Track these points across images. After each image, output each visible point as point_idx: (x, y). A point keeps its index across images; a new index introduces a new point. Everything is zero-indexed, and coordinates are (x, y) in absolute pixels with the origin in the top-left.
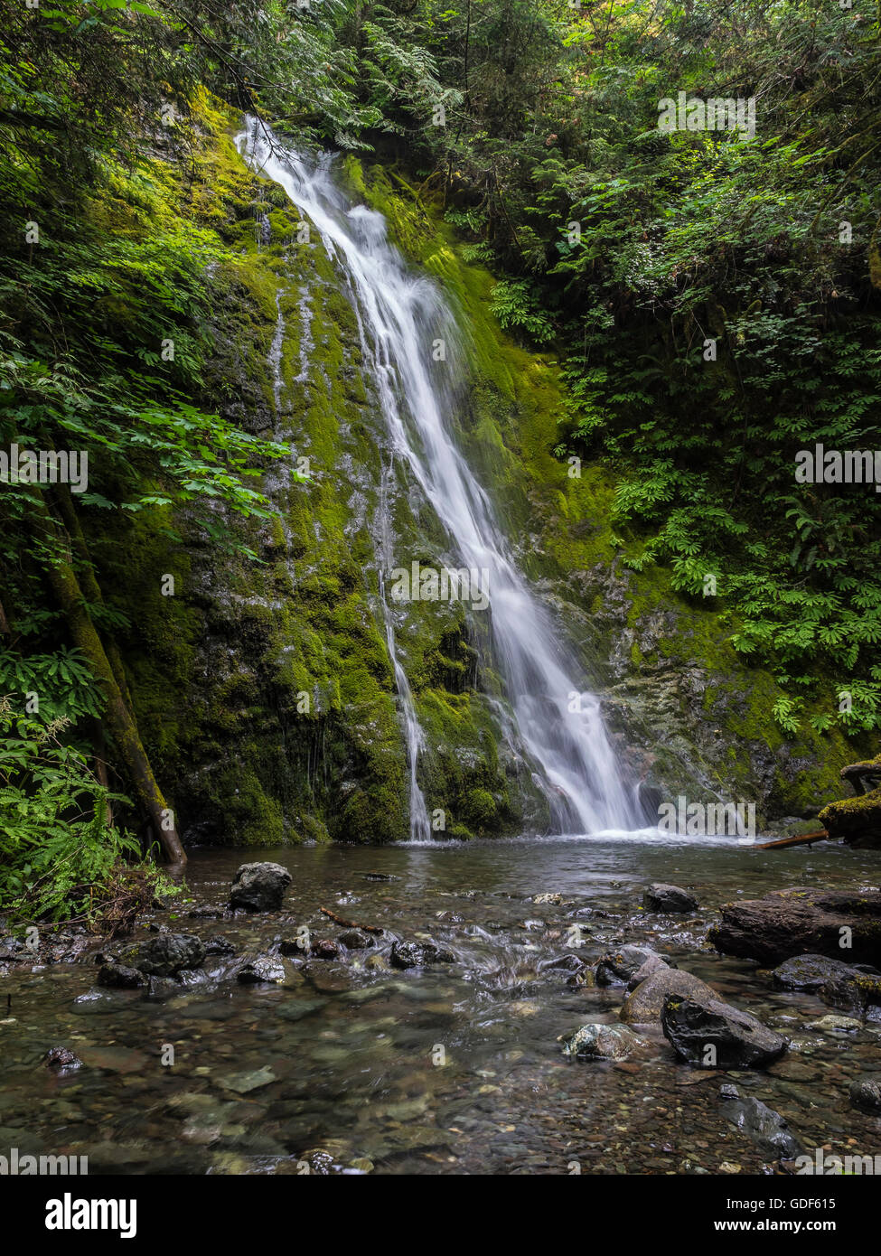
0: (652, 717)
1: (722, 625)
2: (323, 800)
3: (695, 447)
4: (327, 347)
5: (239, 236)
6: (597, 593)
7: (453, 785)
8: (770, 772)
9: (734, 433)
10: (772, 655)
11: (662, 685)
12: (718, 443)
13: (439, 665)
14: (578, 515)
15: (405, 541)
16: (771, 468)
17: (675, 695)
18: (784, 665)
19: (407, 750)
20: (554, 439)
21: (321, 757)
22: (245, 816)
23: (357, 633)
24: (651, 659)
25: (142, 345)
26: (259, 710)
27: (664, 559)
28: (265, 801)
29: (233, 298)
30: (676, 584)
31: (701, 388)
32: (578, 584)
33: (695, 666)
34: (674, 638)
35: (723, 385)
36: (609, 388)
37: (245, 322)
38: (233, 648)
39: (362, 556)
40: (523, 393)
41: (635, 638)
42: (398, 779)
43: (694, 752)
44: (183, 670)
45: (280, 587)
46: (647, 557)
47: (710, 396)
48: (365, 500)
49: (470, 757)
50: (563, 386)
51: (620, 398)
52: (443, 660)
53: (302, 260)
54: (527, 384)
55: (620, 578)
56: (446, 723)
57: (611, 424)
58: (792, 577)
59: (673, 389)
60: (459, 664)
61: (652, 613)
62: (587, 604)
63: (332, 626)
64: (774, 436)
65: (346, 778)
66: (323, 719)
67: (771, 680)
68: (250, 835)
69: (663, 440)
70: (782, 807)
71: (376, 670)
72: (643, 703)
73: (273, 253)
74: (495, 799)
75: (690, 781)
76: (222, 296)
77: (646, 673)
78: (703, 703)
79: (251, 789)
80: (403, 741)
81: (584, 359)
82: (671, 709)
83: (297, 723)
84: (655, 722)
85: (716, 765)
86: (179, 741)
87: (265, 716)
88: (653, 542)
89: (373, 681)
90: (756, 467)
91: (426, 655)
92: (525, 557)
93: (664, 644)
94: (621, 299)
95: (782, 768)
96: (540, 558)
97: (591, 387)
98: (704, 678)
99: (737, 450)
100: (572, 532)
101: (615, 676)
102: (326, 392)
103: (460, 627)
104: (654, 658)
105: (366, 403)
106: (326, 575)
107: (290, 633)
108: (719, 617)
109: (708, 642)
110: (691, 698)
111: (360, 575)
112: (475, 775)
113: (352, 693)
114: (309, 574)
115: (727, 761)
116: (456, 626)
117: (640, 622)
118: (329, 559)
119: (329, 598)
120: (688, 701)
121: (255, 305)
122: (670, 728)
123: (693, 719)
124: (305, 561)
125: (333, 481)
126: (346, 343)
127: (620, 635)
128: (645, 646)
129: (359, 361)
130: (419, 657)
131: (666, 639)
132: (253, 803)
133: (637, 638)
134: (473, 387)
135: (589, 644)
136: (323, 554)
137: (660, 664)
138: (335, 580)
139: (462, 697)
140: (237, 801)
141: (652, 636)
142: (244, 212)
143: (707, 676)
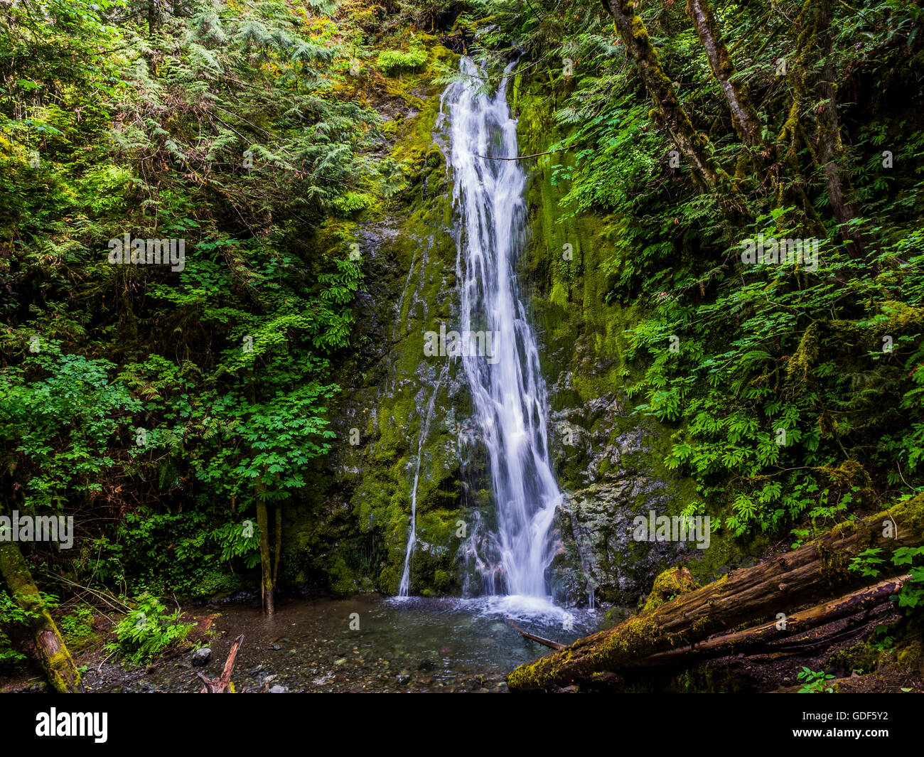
0: (590, 516)
4: (431, 283)
6: (598, 417)
7: (425, 568)
11: (612, 490)
13: (440, 498)
15: (438, 419)
17: (616, 499)
20: (605, 289)
21: (372, 550)
22: (336, 578)
26: (347, 526)
28: (347, 570)
29: (386, 265)
32: (587, 411)
33: (642, 475)
34: (636, 453)
37: (389, 281)
38: (340, 496)
39: (414, 432)
41: (609, 453)
42: (399, 564)
45: (366, 459)
46: (639, 386)
48: (426, 393)
49: (440, 550)
52: (442, 493)
55: (619, 403)
60: (453, 495)
61: (631, 431)
62: (589, 426)
63: (387, 478)
66: (371, 532)
68: (339, 587)
71: (404, 503)
72: (591, 505)
73: (427, 207)
74: (448, 576)
75: (577, 569)
76: (379, 267)
77: (609, 480)
79: (339, 566)
80: (406, 542)
83: (360, 534)
84: (590, 520)
86: (309, 545)
87: (350, 529)
89: (400, 510)
91: (430, 492)
92: (556, 394)
93: (627, 458)
96: (563, 393)
98: (643, 486)
100: (596, 368)
101: (586, 482)
102: (423, 318)
103: (453, 473)
104: (616, 468)
105: (448, 317)
106: (388, 450)
107: (365, 486)
108: (673, 436)
109: (659, 456)
110: (627, 502)
111: (408, 446)
112: (438, 563)
113: (390, 516)
114: (379, 451)
115: (625, 552)
116: (449, 474)
117: (619, 439)
118: (392, 440)
119: (388, 463)
120: (623, 504)
121: (398, 264)
122: (596, 525)
123: (619, 518)
124: (380, 443)
125: (410, 384)
126: (446, 274)
127: (603, 449)
128: (614, 459)
129: (452, 284)
130: (426, 494)
131: (627, 455)
132: (340, 572)
133: (611, 453)
134: (550, 262)
135: (574, 460)
136: (389, 437)
137: (618, 473)
138: (392, 452)
139: (453, 513)
140: (333, 571)
141: (620, 452)
142: (416, 181)
143: (646, 484)
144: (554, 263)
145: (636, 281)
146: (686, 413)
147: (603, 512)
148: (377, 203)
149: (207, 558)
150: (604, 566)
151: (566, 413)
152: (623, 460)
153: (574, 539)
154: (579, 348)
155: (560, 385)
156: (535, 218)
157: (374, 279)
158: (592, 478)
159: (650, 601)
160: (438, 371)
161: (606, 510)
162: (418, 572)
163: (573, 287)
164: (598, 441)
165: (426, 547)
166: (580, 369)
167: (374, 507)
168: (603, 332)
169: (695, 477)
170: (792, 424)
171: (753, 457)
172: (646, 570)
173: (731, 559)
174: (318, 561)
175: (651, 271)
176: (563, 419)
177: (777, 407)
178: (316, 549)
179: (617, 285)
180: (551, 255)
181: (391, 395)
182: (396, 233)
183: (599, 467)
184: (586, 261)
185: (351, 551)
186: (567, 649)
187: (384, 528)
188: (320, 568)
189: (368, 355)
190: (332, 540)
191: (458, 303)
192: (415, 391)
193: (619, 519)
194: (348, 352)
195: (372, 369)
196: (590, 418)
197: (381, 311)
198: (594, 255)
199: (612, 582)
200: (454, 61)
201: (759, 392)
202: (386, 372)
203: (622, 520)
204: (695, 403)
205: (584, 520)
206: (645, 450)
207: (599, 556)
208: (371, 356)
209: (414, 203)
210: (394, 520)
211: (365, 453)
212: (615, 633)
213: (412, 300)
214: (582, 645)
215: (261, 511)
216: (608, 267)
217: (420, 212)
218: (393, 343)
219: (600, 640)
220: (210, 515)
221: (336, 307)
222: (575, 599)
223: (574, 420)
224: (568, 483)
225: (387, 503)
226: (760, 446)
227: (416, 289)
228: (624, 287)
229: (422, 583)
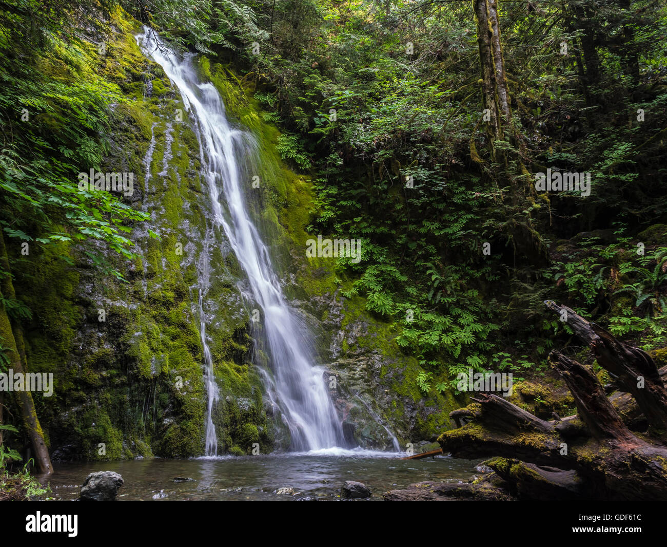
0: (352, 382)
1: (392, 331)
2: (151, 430)
3: (382, 233)
4: (180, 158)
5: (133, 90)
6: (325, 309)
7: (234, 421)
8: (414, 415)
9: (403, 227)
10: (418, 348)
11: (358, 364)
12: (394, 232)
13: (232, 348)
14: (317, 265)
15: (217, 273)
16: (420, 247)
17: (365, 370)
18: (424, 354)
19: (207, 399)
20: (307, 222)
21: (153, 402)
23: (183, 326)
24: (353, 348)
25: (63, 144)
27: (363, 292)
29: (125, 124)
30: (368, 307)
31: (386, 202)
32: (315, 303)
33: (377, 353)
34: (366, 337)
35: (398, 202)
36: (338, 197)
37: (131, 139)
38: (101, 332)
39: (190, 280)
40: (291, 195)
41: (345, 336)
42: (200, 417)
43: (374, 403)
44: (66, 345)
45: (137, 296)
46: (354, 291)
47: (390, 207)
48: (196, 248)
49: (245, 403)
50: (313, 194)
51: (344, 203)
52: (234, 344)
53: (169, 108)
54: (294, 190)
55: (339, 302)
56: (233, 382)
57: (338, 216)
58: (428, 306)
59: (372, 202)
60: (243, 347)
61: (355, 322)
62: (319, 315)
63: (167, 321)
64: (422, 230)
65: (167, 416)
66: (156, 379)
67: (417, 362)
69: (365, 228)
70: (419, 435)
71: (193, 349)
72: (347, 374)
73: (153, 102)
74: (259, 429)
75: (371, 419)
76: (119, 122)
77: (350, 356)
78: (380, 374)
79: (104, 423)
80: (205, 393)
81: (326, 180)
82: (362, 378)
83: (138, 381)
84: (353, 385)
85: (385, 411)
87: (118, 375)
88: (357, 282)
89: (190, 356)
90: (413, 246)
91: (224, 341)
92: (286, 287)
93: (361, 340)
94: (348, 152)
95: (420, 413)
96: (294, 287)
97: (329, 196)
98: (381, 360)
99: (403, 236)
100: (314, 274)
101: (334, 357)
105: (200, 192)
106: (167, 290)
107: (141, 324)
108: (391, 327)
109: (383, 340)
110: (374, 371)
111: (187, 291)
112: (247, 415)
116: (243, 325)
118: (169, 281)
119: (168, 304)
121: (139, 130)
122: (361, 388)
123: (374, 383)
124: (154, 281)
126: (192, 157)
128: (350, 341)
129: (199, 168)
131: (361, 338)
137: (358, 351)
138: (172, 294)
139: (243, 367)
141: (354, 335)
142: (137, 78)
145: (331, 222)
146: (399, 311)
147: (360, 379)
151: (298, 302)
155: (288, 281)
158: (337, 354)
163: (281, 214)
164: (330, 327)
165: (229, 398)
166: (302, 272)
169: (416, 355)
176: (297, 306)
179: (318, 221)
180: (265, 184)
183: (341, 346)
185: (121, 403)
187: (171, 376)
188: (71, 426)
191: (206, 184)
192: (184, 243)
196: (318, 310)
200: (137, 24)
206: (372, 335)
223: (306, 309)
229: (229, 438)
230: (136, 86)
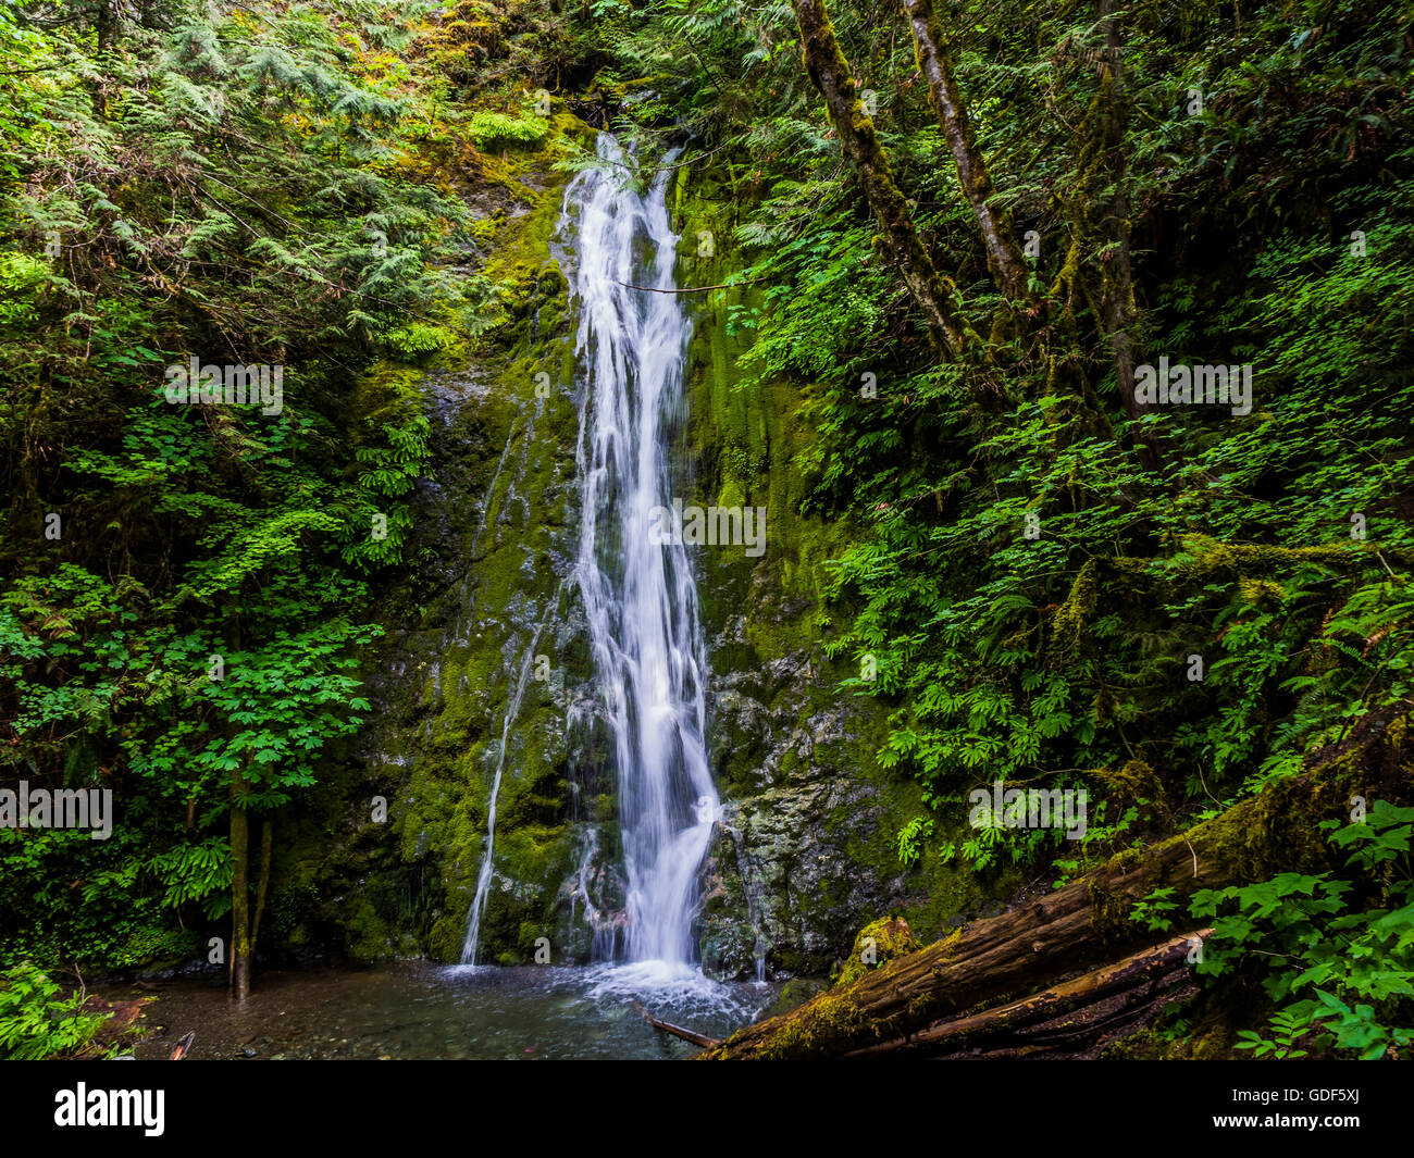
0: (764, 838)
1: (893, 725)
4: (537, 471)
6: (783, 686)
7: (504, 919)
11: (799, 799)
13: (534, 807)
14: (801, 588)
17: (804, 813)
18: (935, 780)
19: (476, 888)
20: (800, 494)
21: (420, 889)
22: (357, 936)
24: (803, 766)
26: (380, 851)
28: (377, 924)
32: (766, 677)
33: (844, 776)
34: (836, 742)
37: (469, 464)
39: (498, 703)
40: (778, 442)
42: (463, 913)
43: (779, 882)
45: (418, 744)
46: (844, 642)
48: (520, 643)
52: (537, 800)
54: (782, 430)
60: (556, 802)
61: (831, 709)
62: (767, 700)
63: (450, 775)
65: (434, 907)
66: (420, 861)
68: (360, 951)
71: (476, 814)
72: (766, 821)
75: (741, 919)
77: (794, 783)
79: (366, 915)
80: (475, 876)
83: (401, 864)
84: (764, 844)
86: (316, 881)
87: (385, 857)
89: (469, 825)
91: (519, 798)
92: (721, 649)
93: (822, 749)
98: (845, 792)
100: (782, 612)
101: (761, 785)
102: (521, 525)
103: (557, 768)
104: (806, 765)
105: (562, 525)
106: (455, 730)
107: (414, 786)
108: (891, 718)
109: (870, 747)
110: (820, 816)
111: (489, 722)
112: (526, 911)
113: (452, 836)
114: (438, 730)
115: (814, 893)
116: (552, 770)
117: (812, 721)
118: (461, 714)
119: (454, 751)
120: (814, 820)
121: (486, 439)
122: (773, 852)
123: (808, 841)
124: (442, 718)
125: (496, 626)
126: (560, 458)
127: (788, 736)
128: (804, 751)
129: (569, 475)
130: (512, 801)
131: (823, 745)
132: (365, 926)
133: (800, 742)
134: (720, 449)
135: (743, 751)
136: (457, 710)
137: (809, 773)
138: (462, 734)
139: (553, 832)
140: (354, 924)
141: (813, 740)
142: (521, 313)
143: (849, 789)
144: (726, 451)
146: (911, 684)
147: (783, 831)
148: (458, 342)
149: (139, 903)
150: (782, 915)
151: (735, 678)
152: (818, 752)
153: (738, 873)
154: (758, 581)
155: (727, 636)
156: (699, 383)
157: (447, 459)
158: (770, 780)
159: (847, 969)
160: (541, 608)
161: (788, 829)
162: (493, 926)
163: (752, 489)
164: (780, 722)
165: (507, 885)
166: (758, 613)
167: (426, 821)
168: (795, 558)
169: (920, 780)
170: (1059, 704)
171: (1004, 752)
172: (845, 921)
173: (968, 905)
174: (329, 908)
175: (868, 471)
176: (730, 688)
177: (1038, 679)
178: (326, 888)
179: (818, 489)
180: (722, 438)
181: (465, 644)
182: (485, 391)
183: (780, 763)
184: (774, 451)
185: (386, 891)
186: (720, 1046)
187: (442, 855)
188: (332, 919)
189: (431, 579)
190: (354, 874)
191: (577, 503)
192: (504, 638)
193: (807, 843)
194: (398, 573)
195: (436, 601)
196: (770, 687)
197: (455, 509)
198: (786, 443)
199: (793, 940)
200: (588, 138)
201: (1016, 655)
202: (459, 606)
203: (812, 845)
204: (923, 670)
205: (755, 845)
206: (849, 738)
207: (775, 900)
208: (435, 580)
209: (516, 347)
210: (458, 842)
211: (417, 734)
212: (794, 1020)
213: (506, 495)
214: (744, 1039)
215: (238, 825)
216: (806, 461)
217: (524, 361)
218: (472, 561)
219: (771, 1031)
220: (149, 832)
221: (384, 502)
222: (737, 966)
223: (745, 689)
224: (734, 786)
225: (448, 815)
226: (1014, 736)
227: (512, 478)
228: (828, 492)
229: (498, 942)
230: (521, 329)
